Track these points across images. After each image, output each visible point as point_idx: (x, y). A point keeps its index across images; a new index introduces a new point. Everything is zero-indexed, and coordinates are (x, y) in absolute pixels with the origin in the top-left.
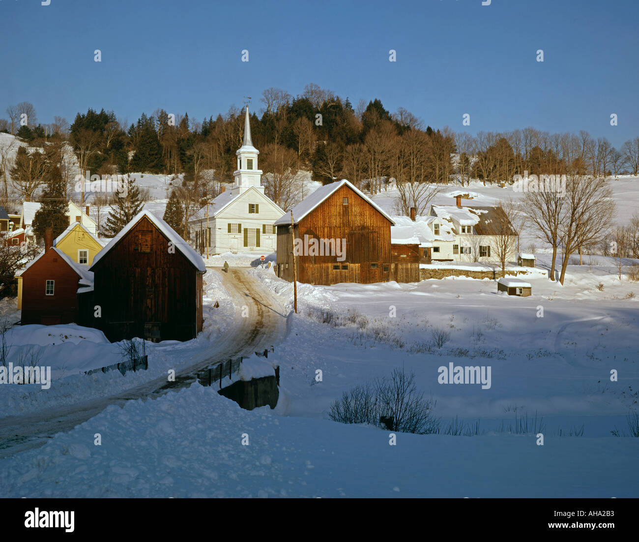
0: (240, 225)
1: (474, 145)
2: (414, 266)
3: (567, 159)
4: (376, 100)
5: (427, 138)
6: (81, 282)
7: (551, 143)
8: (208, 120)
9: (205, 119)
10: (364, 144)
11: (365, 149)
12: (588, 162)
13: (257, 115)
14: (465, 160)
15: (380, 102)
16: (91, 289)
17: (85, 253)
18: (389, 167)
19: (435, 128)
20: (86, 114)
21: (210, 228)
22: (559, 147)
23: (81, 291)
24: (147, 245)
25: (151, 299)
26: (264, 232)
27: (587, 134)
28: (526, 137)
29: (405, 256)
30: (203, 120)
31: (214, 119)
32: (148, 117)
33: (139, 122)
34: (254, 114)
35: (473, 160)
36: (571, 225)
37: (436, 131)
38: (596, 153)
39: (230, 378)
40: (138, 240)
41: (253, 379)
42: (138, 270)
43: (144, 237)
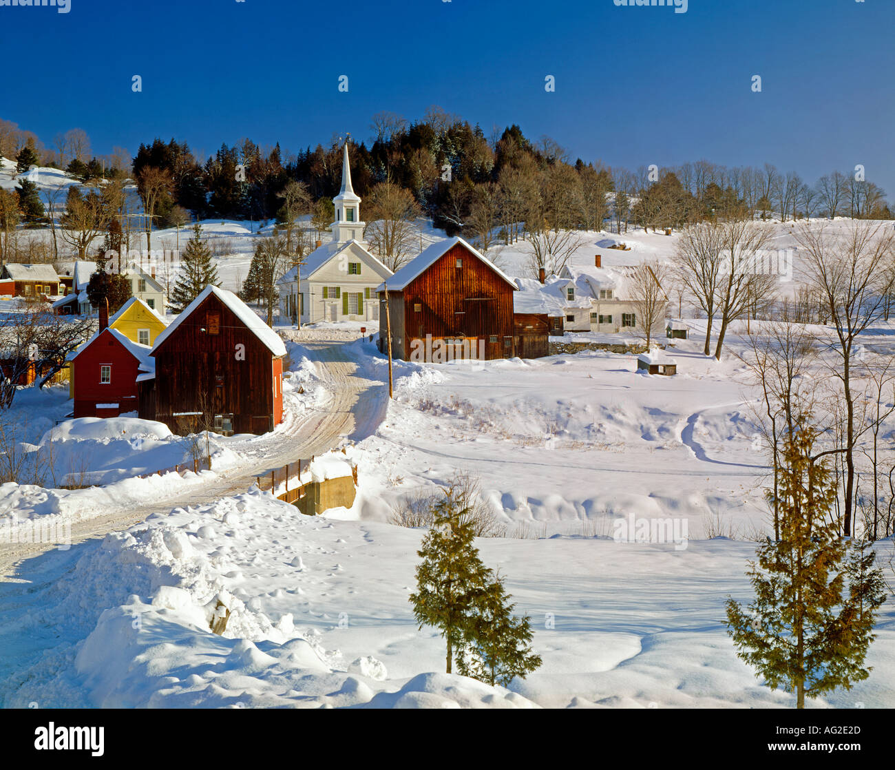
0: (338, 289)
1: (633, 183)
2: (542, 339)
3: (748, 199)
4: (513, 126)
5: (575, 175)
6: (141, 367)
7: (729, 179)
8: (304, 151)
9: (301, 150)
10: (496, 182)
11: (497, 188)
12: (775, 202)
13: (365, 144)
14: (622, 200)
15: (518, 128)
16: (152, 376)
17: (146, 332)
18: (527, 211)
19: (586, 161)
20: (152, 145)
21: (302, 294)
22: (740, 183)
23: (140, 378)
24: (215, 326)
25: (221, 388)
26: (368, 297)
27: (774, 169)
28: (699, 171)
29: (531, 327)
30: (299, 151)
31: (313, 151)
32: (230, 148)
33: (218, 155)
34: (363, 144)
35: (633, 201)
36: (729, 289)
37: (588, 165)
38: (785, 191)
39: (299, 479)
40: (205, 321)
41: (326, 480)
42: (206, 355)
43: (211, 317)
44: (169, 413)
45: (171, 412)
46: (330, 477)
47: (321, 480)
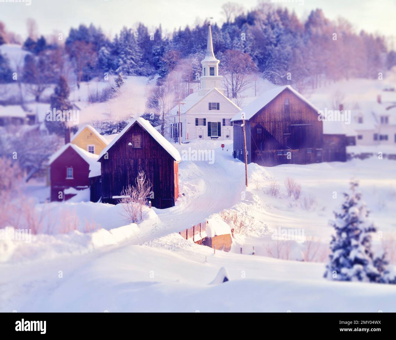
0: (205, 119)
8: (177, 31)
9: (175, 30)
13: (218, 24)
16: (99, 173)
17: (93, 147)
21: (181, 123)
24: (138, 143)
26: (224, 125)
31: (183, 30)
39: (200, 235)
40: (131, 139)
41: (216, 236)
42: (132, 161)
43: (135, 137)
44: (109, 197)
45: (111, 196)
46: (218, 234)
47: (213, 236)
